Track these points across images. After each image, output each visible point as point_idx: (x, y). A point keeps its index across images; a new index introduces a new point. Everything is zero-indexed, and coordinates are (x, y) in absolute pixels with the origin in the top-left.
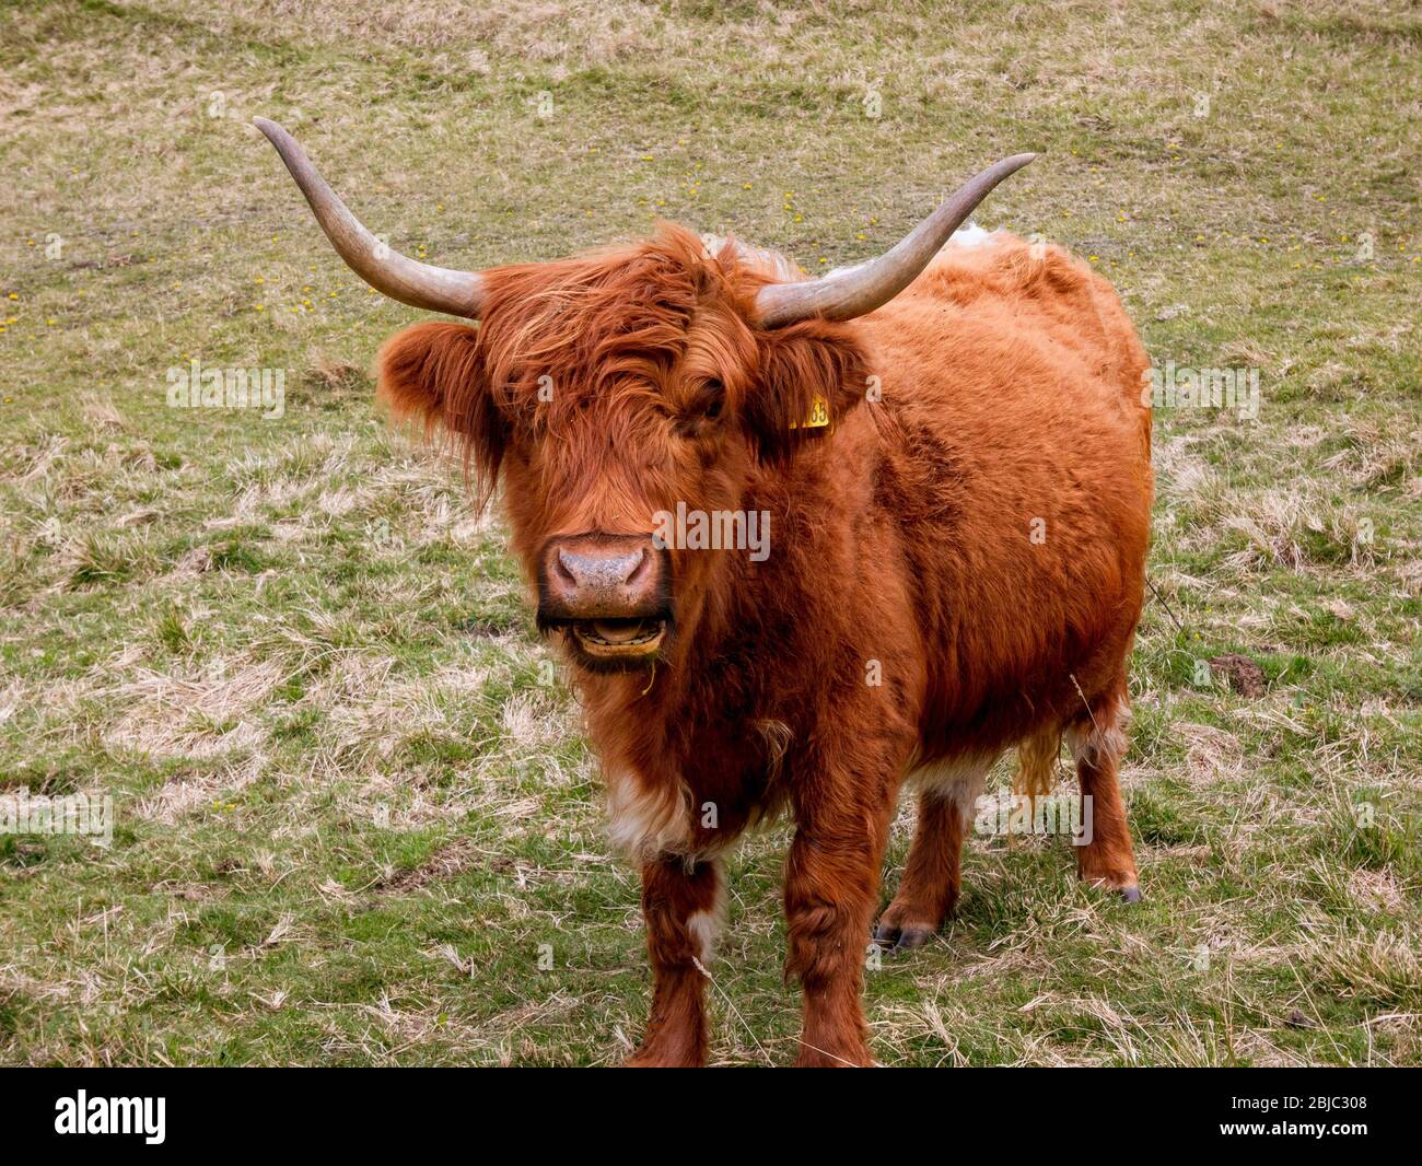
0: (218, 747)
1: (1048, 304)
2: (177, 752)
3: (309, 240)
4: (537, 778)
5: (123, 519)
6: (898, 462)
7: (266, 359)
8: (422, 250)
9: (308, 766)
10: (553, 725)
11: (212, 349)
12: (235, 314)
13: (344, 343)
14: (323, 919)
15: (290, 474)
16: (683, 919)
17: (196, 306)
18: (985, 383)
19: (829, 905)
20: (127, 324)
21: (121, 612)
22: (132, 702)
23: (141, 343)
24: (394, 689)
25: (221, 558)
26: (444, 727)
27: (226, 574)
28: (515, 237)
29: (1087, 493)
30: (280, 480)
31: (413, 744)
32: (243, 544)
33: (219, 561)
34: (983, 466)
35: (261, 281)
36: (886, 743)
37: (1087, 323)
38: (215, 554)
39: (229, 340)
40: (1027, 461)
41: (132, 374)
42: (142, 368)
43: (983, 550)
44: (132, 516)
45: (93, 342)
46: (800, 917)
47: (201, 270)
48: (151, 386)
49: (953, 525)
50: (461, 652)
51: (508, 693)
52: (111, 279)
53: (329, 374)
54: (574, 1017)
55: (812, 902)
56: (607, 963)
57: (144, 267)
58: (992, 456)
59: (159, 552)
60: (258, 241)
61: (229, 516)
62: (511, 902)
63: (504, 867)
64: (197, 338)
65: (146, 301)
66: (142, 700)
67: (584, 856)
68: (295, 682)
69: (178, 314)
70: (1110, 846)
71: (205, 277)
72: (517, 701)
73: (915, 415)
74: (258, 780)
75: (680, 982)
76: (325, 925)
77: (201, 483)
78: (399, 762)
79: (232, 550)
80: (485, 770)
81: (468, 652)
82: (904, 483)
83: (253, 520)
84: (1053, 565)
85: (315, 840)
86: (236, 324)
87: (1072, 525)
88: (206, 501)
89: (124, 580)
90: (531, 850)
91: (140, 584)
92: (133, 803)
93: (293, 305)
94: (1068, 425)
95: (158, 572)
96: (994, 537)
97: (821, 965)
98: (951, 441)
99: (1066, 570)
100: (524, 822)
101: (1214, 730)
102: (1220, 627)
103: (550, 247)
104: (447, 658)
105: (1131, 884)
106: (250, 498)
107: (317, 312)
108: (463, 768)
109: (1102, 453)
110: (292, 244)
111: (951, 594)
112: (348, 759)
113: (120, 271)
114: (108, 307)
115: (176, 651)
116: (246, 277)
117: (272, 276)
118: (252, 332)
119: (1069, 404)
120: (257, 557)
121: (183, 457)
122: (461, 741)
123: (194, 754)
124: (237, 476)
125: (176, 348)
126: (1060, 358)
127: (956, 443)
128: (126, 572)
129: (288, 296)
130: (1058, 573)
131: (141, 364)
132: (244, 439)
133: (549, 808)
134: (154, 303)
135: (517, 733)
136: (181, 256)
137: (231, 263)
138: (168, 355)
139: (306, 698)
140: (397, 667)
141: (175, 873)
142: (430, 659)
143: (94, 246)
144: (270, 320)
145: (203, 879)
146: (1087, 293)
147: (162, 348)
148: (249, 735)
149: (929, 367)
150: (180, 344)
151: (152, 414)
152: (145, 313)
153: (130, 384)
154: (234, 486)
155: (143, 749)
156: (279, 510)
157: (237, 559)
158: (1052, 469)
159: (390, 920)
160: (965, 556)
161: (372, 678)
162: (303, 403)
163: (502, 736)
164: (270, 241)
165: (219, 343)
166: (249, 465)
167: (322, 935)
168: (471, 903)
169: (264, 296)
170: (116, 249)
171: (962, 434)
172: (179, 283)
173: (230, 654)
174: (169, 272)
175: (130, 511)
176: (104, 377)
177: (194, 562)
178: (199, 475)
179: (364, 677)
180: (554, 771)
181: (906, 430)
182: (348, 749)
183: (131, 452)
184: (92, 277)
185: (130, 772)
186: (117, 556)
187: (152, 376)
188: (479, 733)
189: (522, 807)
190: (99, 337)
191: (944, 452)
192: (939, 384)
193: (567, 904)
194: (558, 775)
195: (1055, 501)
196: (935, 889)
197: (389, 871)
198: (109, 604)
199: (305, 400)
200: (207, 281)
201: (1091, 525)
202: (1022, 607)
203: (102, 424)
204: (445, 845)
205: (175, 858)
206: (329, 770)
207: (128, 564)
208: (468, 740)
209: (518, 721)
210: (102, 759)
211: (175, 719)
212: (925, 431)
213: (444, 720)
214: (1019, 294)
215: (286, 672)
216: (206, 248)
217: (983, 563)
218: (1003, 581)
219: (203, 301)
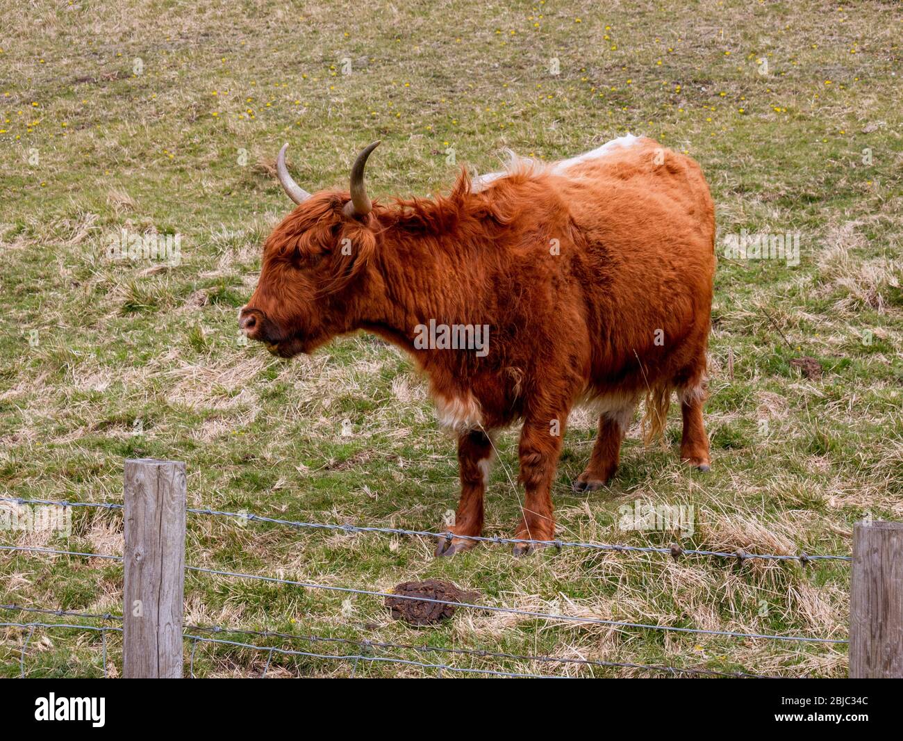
0: (230, 404)
1: (665, 178)
2: (208, 406)
3: (248, 60)
4: (410, 418)
5: (146, 271)
6: (583, 257)
7: (223, 155)
8: (333, 70)
9: (283, 413)
10: (420, 392)
11: (183, 147)
12: (197, 119)
13: (279, 143)
14: (301, 479)
15: (252, 242)
16: (476, 461)
17: (169, 112)
18: (631, 221)
19: (538, 452)
20: (120, 126)
21: (157, 329)
22: (180, 379)
23: (133, 142)
24: (331, 372)
25: (214, 297)
26: (359, 392)
27: (218, 307)
28: (402, 60)
29: (678, 273)
30: (246, 246)
31: (342, 401)
32: (227, 289)
33: (213, 299)
34: (626, 259)
35: (214, 93)
36: (567, 382)
37: (685, 188)
38: (210, 294)
39: (196, 140)
40: (649, 257)
41: (128, 165)
42: (135, 161)
43: (623, 298)
44: (151, 269)
45: (98, 141)
46: (525, 457)
47: (170, 84)
48: (143, 174)
49: (609, 286)
50: (367, 353)
51: (395, 374)
52: (105, 91)
53: (270, 168)
54: (424, 513)
55: (530, 450)
56: (441, 497)
57: (128, 82)
58: (631, 256)
59: (175, 293)
60: (211, 60)
61: (215, 270)
62: (395, 474)
63: (393, 459)
64: (173, 138)
65: (132, 108)
66: (185, 379)
67: (434, 456)
68: (272, 369)
69: (156, 119)
70: (696, 446)
71: (173, 90)
72: (400, 379)
73: (593, 236)
74: (256, 420)
75: (473, 490)
76: (302, 482)
77: (193, 247)
78: (334, 411)
79: (220, 292)
80: (382, 415)
81: (372, 352)
82: (585, 267)
83: (231, 272)
84: (659, 305)
85: (292, 447)
86: (200, 128)
87: (670, 287)
88: (198, 260)
89: (154, 310)
90: (406, 453)
91: (164, 313)
92: (188, 432)
93: (239, 113)
94: (670, 240)
95: (174, 306)
96: (629, 291)
97: (534, 478)
98: (611, 248)
99: (666, 308)
100: (403, 440)
101: (776, 395)
102: (814, 343)
103: (428, 69)
104: (360, 356)
105: (705, 464)
106: (226, 258)
107: (257, 119)
108: (369, 414)
109: (688, 254)
110: (236, 64)
111: (606, 316)
112: (306, 409)
113: (111, 84)
114: (104, 113)
115: (200, 351)
116: (204, 90)
117: (223, 90)
118: (212, 134)
119: (673, 230)
120: (236, 297)
121: (176, 229)
122: (368, 400)
123: (217, 407)
124: (218, 243)
125: (158, 146)
126: (671, 207)
127: (613, 249)
128: (155, 305)
129: (236, 105)
130: (662, 309)
131: (134, 158)
132: (215, 216)
133: (416, 432)
134: (138, 110)
135: (399, 396)
136: (154, 73)
137: (192, 78)
138: (153, 151)
139: (278, 378)
140: (331, 360)
141: (220, 461)
142: (350, 356)
143: (90, 64)
144: (225, 126)
145: (236, 464)
146: (684, 174)
147: (148, 146)
148: (248, 397)
149: (604, 213)
150: (161, 143)
151: (147, 196)
152: (133, 118)
153: (128, 172)
154: (216, 250)
155: (189, 405)
156: (247, 267)
157: (224, 298)
158: (661, 261)
159: (334, 481)
160: (614, 299)
161: (316, 367)
162: (252, 189)
163: (391, 398)
164: (220, 61)
165: (189, 143)
166: (226, 235)
167: (301, 486)
168: (375, 474)
169: (218, 105)
170: (105, 67)
171: (617, 245)
172: (155, 95)
173: (233, 353)
174: (147, 86)
175: (150, 266)
176: (108, 167)
177: (196, 299)
178: (192, 242)
179: (312, 366)
180: (420, 415)
181: (589, 242)
182: (305, 404)
183: (142, 225)
184: (91, 89)
185: (183, 417)
186: (149, 295)
187: (143, 166)
188: (378, 396)
189: (402, 432)
190: (101, 136)
191: (606, 252)
192: (609, 222)
193: (424, 476)
194: (422, 417)
195: (662, 276)
196: (605, 464)
197: (332, 461)
198: (148, 325)
199: (253, 186)
200: (175, 93)
201: (679, 288)
202: (643, 324)
203: (119, 205)
204: (360, 450)
205: (219, 453)
206: (295, 416)
207: (156, 300)
208: (372, 399)
209: (400, 390)
210: (166, 409)
211: (204, 389)
212: (599, 243)
213: (359, 389)
214: (652, 174)
215: (266, 364)
216: (173, 66)
217: (623, 304)
218: (634, 311)
219: (174, 109)
